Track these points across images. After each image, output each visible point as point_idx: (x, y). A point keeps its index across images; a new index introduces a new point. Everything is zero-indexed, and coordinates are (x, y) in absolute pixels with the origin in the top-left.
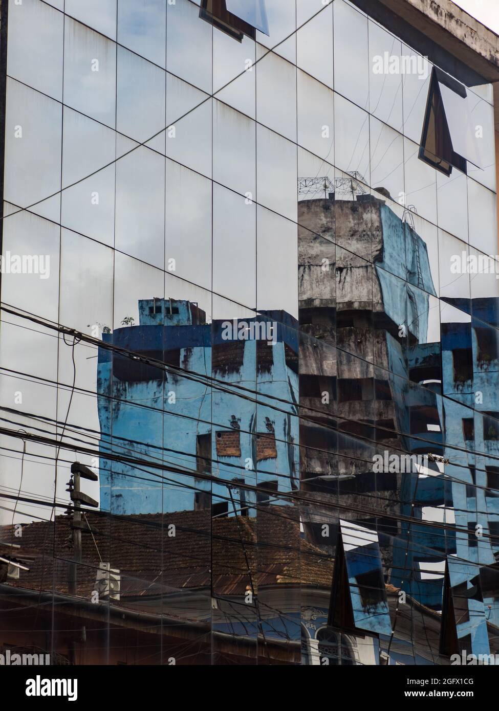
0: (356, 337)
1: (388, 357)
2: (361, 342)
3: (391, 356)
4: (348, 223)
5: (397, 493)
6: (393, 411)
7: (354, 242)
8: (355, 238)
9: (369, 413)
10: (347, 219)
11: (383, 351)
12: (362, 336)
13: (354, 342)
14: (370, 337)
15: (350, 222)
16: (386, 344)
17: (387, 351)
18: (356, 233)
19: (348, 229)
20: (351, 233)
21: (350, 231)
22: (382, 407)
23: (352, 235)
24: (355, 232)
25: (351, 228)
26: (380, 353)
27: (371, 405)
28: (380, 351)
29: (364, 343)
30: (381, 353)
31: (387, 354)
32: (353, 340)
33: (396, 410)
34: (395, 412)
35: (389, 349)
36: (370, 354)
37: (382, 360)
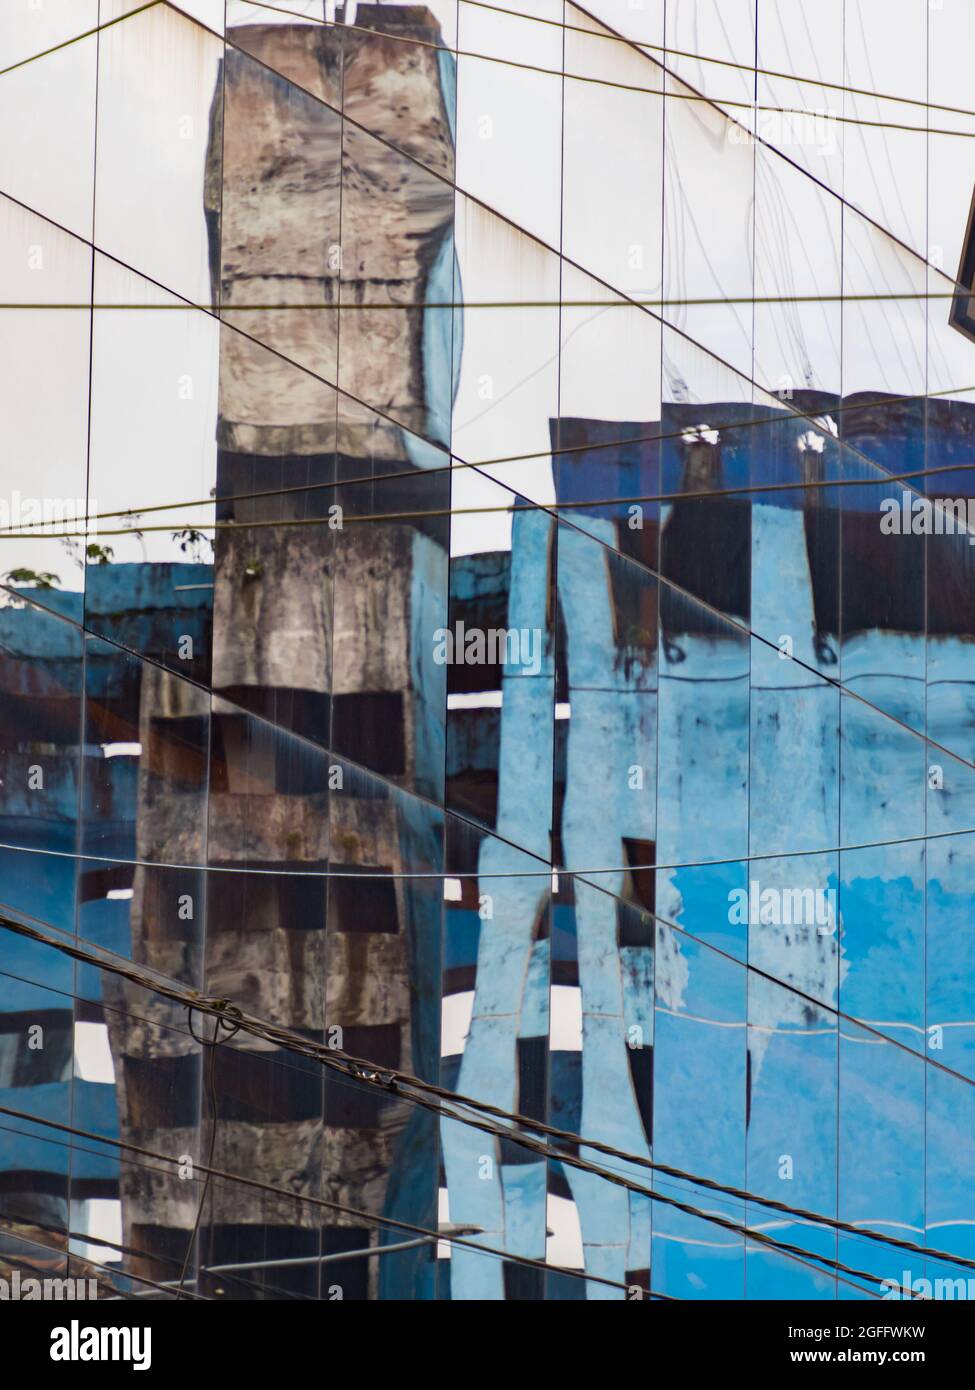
0: (240, 557)
1: (408, 627)
2: (258, 577)
3: (420, 623)
4: (258, 130)
5: (380, 1140)
6: (391, 839)
7: (274, 200)
8: (280, 182)
9: (259, 839)
10: (252, 116)
11: (391, 603)
12: (265, 551)
13: (231, 579)
14: (302, 556)
15: (265, 126)
16: (408, 577)
17: (407, 606)
18: (290, 167)
19: (257, 152)
20: (267, 165)
21: (263, 159)
22: (353, 819)
23: (269, 175)
24: (284, 163)
25: (269, 146)
26: (380, 617)
27: (269, 811)
28: (379, 607)
29: (271, 579)
30: (385, 612)
31: (407, 617)
32: (229, 572)
33: (400, 836)
34: (396, 841)
35: (415, 601)
36: (296, 621)
37: (383, 638)
